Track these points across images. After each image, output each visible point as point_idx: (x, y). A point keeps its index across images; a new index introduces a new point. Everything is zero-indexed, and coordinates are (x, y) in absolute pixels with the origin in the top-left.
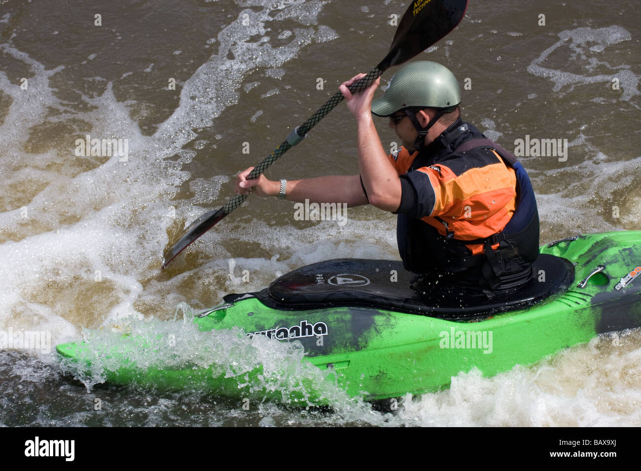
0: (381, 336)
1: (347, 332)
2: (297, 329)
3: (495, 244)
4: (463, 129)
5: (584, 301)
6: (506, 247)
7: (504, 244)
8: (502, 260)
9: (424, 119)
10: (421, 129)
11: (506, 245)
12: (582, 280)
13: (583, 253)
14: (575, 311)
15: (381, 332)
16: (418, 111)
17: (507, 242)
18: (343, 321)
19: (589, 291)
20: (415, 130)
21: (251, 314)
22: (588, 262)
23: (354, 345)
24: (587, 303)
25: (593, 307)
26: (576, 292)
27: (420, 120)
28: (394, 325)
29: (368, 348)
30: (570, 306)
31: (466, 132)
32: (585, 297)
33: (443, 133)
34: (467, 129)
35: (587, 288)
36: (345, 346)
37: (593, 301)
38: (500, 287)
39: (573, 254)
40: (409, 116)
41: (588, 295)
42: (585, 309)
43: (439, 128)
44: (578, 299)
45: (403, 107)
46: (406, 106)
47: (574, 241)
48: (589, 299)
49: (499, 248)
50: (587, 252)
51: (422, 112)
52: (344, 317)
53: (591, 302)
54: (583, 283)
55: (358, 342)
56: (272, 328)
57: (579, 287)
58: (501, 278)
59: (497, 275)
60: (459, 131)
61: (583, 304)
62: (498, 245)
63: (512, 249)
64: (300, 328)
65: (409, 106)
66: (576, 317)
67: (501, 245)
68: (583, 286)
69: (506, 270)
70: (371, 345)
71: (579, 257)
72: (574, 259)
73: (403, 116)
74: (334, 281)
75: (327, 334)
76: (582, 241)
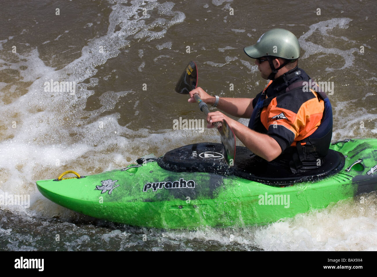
0: (226, 191)
1: (207, 187)
2: (177, 183)
3: (304, 143)
4: (297, 73)
5: (348, 180)
6: (310, 146)
7: (309, 143)
8: (306, 153)
9: (277, 64)
10: (274, 69)
11: (310, 144)
12: (348, 167)
13: (351, 150)
14: (342, 185)
15: (227, 189)
16: (275, 59)
17: (311, 143)
18: (205, 181)
19: (352, 174)
20: (271, 69)
21: (151, 172)
22: (353, 156)
23: (210, 195)
24: (350, 181)
25: (353, 184)
26: (344, 174)
27: (275, 64)
28: (235, 185)
29: (218, 197)
30: (339, 182)
31: (298, 76)
32: (349, 177)
33: (285, 74)
34: (300, 74)
35: (351, 172)
36: (205, 196)
37: (354, 180)
38: (302, 168)
39: (345, 150)
40: (269, 61)
41: (351, 176)
42: (348, 184)
43: (284, 70)
44: (345, 178)
45: (266, 55)
46: (268, 55)
47: (347, 143)
48: (351, 179)
49: (305, 145)
50: (353, 150)
51: (277, 60)
52: (205, 178)
53: (352, 180)
54: (348, 168)
55: (212, 194)
56: (163, 181)
57: (346, 171)
58: (303, 163)
59: (301, 160)
60: (295, 74)
61: (347, 182)
62: (305, 143)
63: (313, 147)
64: (179, 182)
65: (270, 55)
66: (342, 188)
67: (307, 144)
68: (348, 171)
69: (307, 159)
70: (220, 195)
71: (349, 152)
72: (345, 153)
73: (265, 60)
74: (203, 155)
75: (195, 187)
76: (352, 143)
